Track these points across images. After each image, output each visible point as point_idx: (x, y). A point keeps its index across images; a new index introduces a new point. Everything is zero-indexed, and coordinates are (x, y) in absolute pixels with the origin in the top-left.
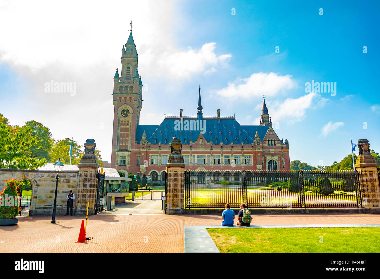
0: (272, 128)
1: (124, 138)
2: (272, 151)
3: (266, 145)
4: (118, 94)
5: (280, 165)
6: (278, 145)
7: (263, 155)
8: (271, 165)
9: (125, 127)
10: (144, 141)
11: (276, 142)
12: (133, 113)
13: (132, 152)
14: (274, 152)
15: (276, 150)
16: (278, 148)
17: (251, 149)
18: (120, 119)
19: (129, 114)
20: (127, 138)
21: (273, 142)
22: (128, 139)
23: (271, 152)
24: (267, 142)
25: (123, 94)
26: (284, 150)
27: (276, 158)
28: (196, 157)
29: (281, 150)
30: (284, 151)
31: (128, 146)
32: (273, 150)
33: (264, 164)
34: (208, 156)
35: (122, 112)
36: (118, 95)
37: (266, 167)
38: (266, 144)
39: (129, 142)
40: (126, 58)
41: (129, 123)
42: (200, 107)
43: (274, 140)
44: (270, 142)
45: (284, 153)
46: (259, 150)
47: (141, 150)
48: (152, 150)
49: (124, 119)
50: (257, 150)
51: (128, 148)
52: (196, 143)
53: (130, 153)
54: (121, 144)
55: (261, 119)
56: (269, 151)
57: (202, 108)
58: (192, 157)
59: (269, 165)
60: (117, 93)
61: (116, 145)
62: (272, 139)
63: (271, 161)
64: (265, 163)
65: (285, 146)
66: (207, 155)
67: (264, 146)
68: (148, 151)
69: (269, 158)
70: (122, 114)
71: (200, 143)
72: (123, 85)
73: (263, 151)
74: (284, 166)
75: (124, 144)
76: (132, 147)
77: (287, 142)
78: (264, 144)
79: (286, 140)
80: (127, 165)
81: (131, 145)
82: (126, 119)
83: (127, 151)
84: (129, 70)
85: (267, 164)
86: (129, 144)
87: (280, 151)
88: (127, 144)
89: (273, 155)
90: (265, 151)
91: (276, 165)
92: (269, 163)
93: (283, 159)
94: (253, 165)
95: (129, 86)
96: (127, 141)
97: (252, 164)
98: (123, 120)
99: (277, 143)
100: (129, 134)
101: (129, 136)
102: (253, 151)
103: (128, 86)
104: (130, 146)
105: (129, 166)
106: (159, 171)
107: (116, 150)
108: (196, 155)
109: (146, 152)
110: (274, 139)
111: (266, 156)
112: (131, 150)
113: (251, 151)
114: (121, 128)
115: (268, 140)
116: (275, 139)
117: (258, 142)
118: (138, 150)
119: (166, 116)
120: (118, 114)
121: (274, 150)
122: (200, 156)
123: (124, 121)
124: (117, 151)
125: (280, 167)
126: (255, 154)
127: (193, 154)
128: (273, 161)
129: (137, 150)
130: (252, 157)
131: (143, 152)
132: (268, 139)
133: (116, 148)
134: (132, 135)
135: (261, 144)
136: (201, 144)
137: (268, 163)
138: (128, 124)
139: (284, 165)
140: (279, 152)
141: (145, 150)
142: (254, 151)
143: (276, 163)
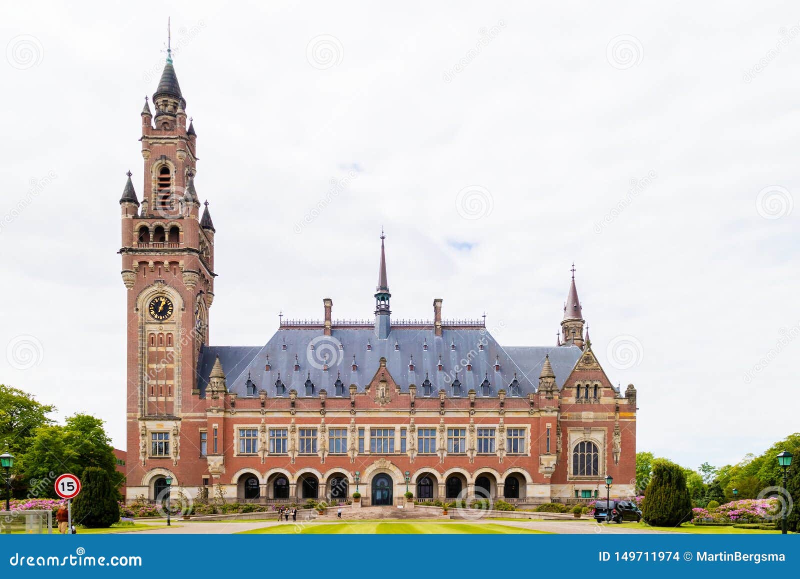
0: (590, 351)
1: (162, 383)
2: (587, 416)
3: (572, 400)
4: (136, 251)
5: (606, 456)
6: (606, 400)
7: (562, 428)
8: (582, 456)
9: (161, 349)
10: (215, 389)
11: (601, 391)
12: (183, 310)
13: (185, 420)
14: (592, 421)
15: (600, 414)
16: (604, 408)
17: (527, 409)
18: (147, 326)
19: (172, 312)
20: (170, 383)
21: (591, 392)
22: (172, 385)
23: (583, 420)
24: (575, 391)
25: (152, 251)
26: (622, 414)
27: (597, 438)
28: (367, 435)
29: (612, 414)
30: (620, 418)
31: (172, 403)
32: (591, 415)
33: (563, 454)
34: (403, 431)
35: (150, 306)
36: (137, 254)
37: (568, 461)
38: (571, 396)
39: (175, 392)
40: (155, 141)
41: (174, 337)
42: (383, 295)
43: (596, 386)
44: (583, 393)
45: (621, 422)
46: (549, 415)
47: (209, 414)
48: (239, 415)
49: (158, 326)
50: (543, 414)
51: (172, 409)
52: (369, 393)
53: (179, 423)
54: (153, 399)
55: (561, 332)
56: (577, 418)
57: (390, 295)
58: (356, 434)
59: (575, 456)
60: (131, 250)
61: (139, 401)
62: (589, 383)
63: (582, 443)
64: (565, 449)
65: (625, 402)
66: (398, 427)
67: (565, 403)
68: (228, 416)
69: (575, 438)
70: (150, 311)
71: (380, 393)
72: (147, 225)
73: (561, 418)
74: (618, 459)
75: (162, 399)
76: (185, 405)
77: (631, 394)
78: (566, 398)
79: (631, 387)
80: (173, 458)
81: (180, 401)
82: (163, 326)
83: (170, 417)
84: (168, 179)
85: (571, 454)
86: (176, 399)
87: (609, 418)
88: (170, 399)
89: (588, 427)
90: (566, 417)
91: (596, 457)
92: (576, 450)
93: (617, 440)
94: (529, 455)
95: (167, 228)
96: (170, 391)
97: (529, 451)
98: (154, 328)
99: (603, 393)
100: (176, 371)
101: (176, 376)
102: (532, 416)
103: (164, 226)
104: (180, 404)
105: (179, 458)
106: (263, 472)
107: (139, 415)
108: (367, 427)
109: (225, 419)
110: (595, 383)
111: (568, 432)
112: (180, 415)
113: (526, 415)
114: (150, 353)
115: (579, 386)
116: (599, 384)
117: (547, 391)
118: (202, 414)
119: (284, 319)
120: (139, 313)
121: (592, 413)
122: (379, 430)
123: (158, 333)
124: (141, 420)
125: (606, 461)
126: (538, 425)
127: (358, 426)
128: (589, 444)
129: (198, 414)
130: (530, 434)
131: (215, 420)
132: (576, 384)
133: (139, 409)
134: (183, 373)
135: (555, 395)
136: (383, 397)
137: (573, 451)
138: (170, 342)
139: (619, 455)
140: (608, 420)
141: (221, 415)
142: (537, 415)
143: (596, 450)
